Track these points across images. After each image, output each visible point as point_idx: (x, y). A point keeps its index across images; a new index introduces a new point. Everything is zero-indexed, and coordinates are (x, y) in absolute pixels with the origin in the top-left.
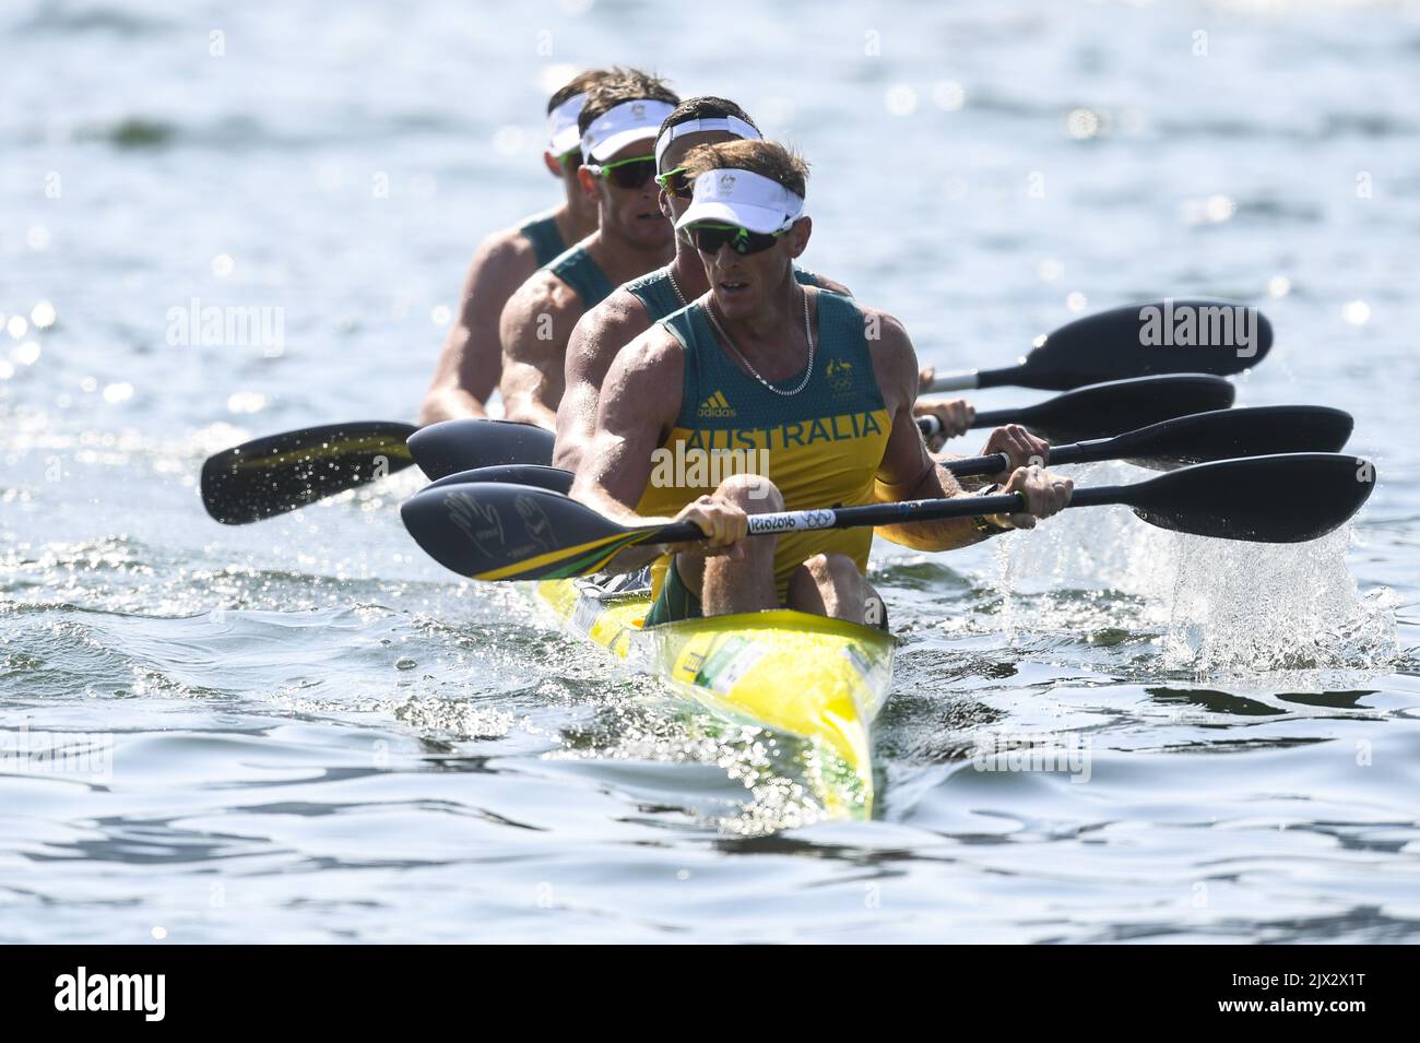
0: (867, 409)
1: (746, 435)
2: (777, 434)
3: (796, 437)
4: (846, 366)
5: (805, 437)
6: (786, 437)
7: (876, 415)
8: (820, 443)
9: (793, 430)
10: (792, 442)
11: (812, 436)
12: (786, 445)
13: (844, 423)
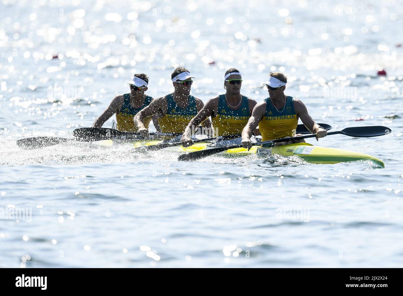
0: (292, 114)
1: (274, 117)
2: (279, 117)
3: (282, 118)
4: (290, 108)
5: (283, 118)
6: (280, 118)
7: (294, 115)
8: (285, 119)
9: (281, 117)
10: (281, 119)
11: (284, 118)
12: (280, 119)
13: (289, 116)
